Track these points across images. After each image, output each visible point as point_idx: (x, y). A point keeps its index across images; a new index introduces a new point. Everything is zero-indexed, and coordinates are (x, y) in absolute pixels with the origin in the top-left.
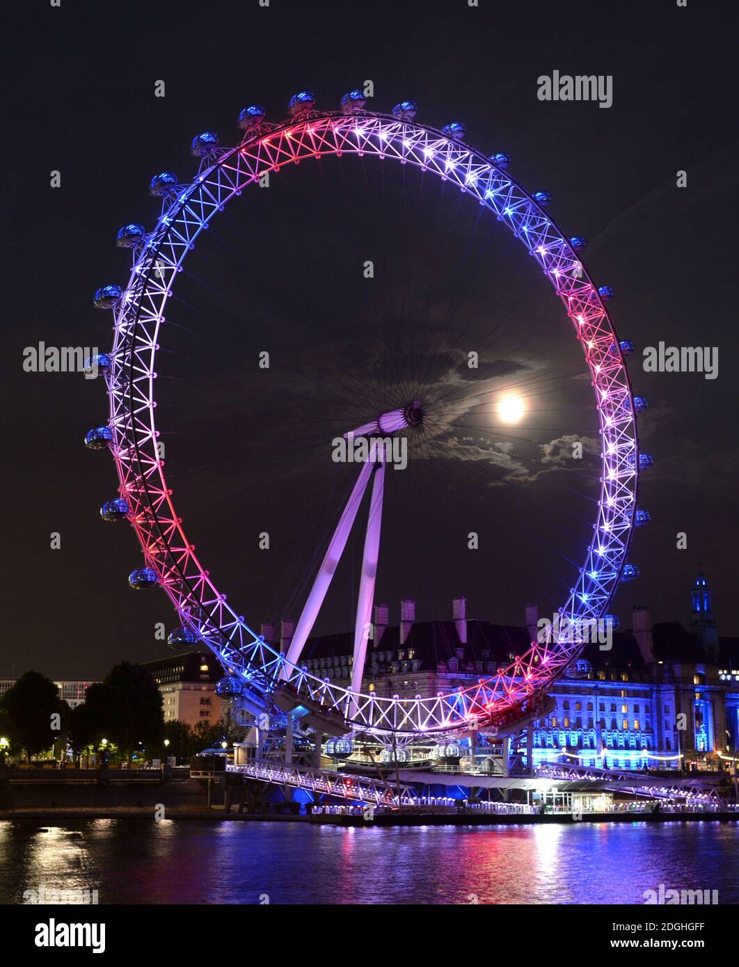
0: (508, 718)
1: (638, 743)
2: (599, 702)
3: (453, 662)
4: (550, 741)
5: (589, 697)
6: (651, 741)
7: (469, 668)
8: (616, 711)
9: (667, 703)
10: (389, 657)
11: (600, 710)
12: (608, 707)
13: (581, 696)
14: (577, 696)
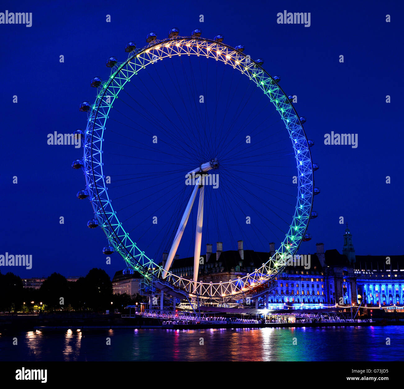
0: (257, 291)
1: (319, 300)
2: (301, 283)
3: (238, 268)
4: (280, 300)
5: (297, 281)
6: (324, 300)
7: (244, 270)
8: (309, 287)
9: (331, 284)
10: (212, 266)
11: (302, 287)
12: (305, 285)
13: (293, 281)
14: (292, 281)
